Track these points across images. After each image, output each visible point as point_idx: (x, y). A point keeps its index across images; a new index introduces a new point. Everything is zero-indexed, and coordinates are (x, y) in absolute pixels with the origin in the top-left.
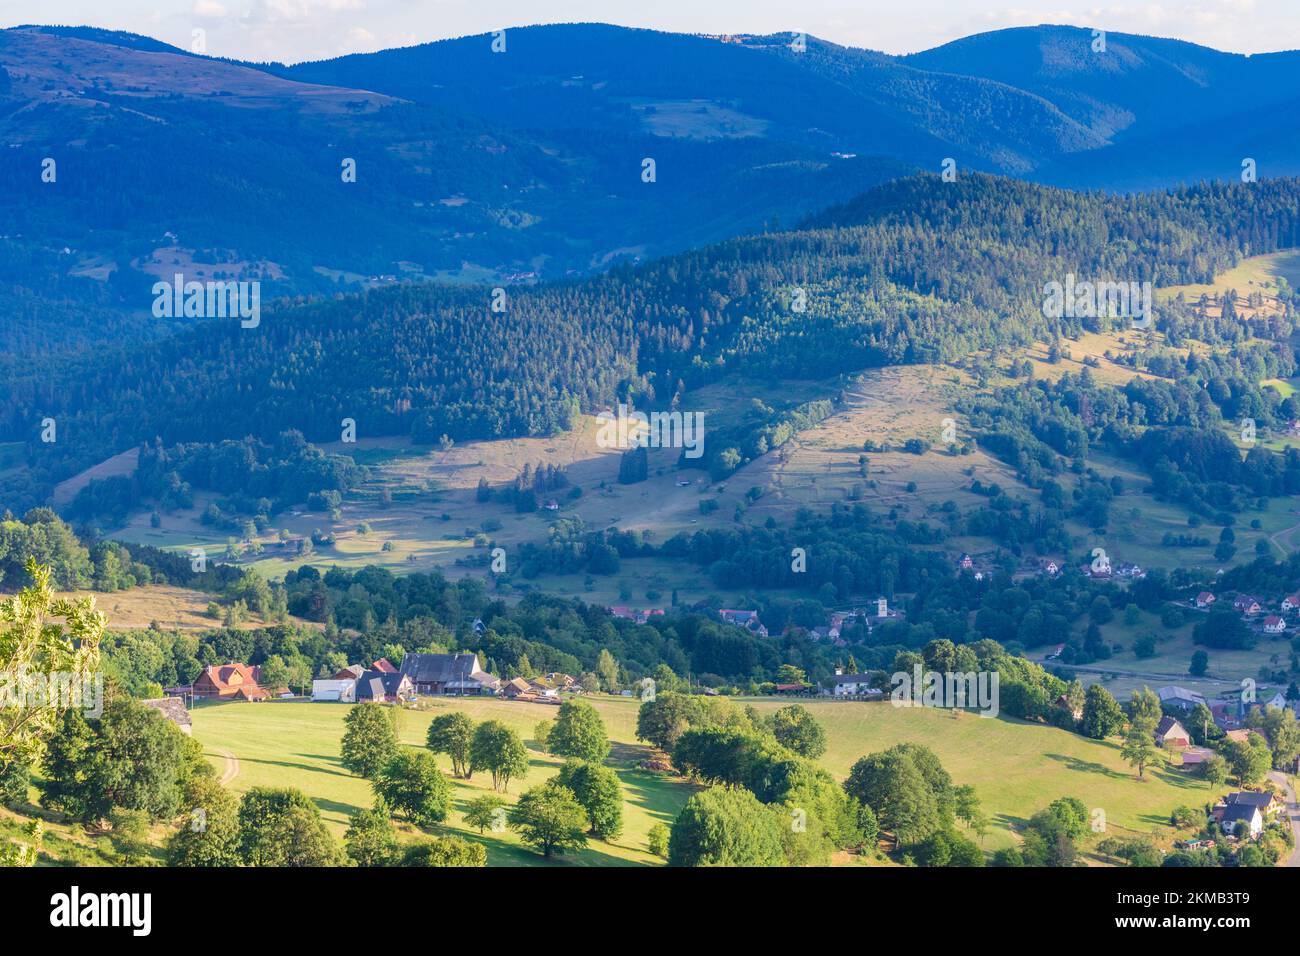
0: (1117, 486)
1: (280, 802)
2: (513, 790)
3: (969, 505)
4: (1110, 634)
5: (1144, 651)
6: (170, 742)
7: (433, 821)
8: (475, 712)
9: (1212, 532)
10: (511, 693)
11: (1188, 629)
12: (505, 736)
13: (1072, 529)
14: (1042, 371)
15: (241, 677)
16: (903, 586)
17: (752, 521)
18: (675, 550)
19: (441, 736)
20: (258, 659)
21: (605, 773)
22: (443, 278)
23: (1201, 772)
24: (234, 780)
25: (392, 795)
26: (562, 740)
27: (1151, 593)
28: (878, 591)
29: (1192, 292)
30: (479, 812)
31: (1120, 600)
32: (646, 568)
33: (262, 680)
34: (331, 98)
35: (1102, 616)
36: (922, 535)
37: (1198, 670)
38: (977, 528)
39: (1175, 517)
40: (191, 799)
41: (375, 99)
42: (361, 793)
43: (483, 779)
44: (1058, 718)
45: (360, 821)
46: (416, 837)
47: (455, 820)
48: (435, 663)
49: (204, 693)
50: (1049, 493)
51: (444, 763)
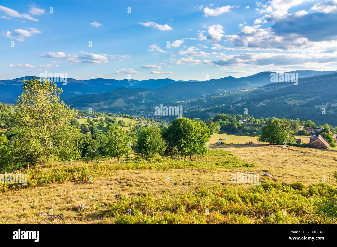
0: (133, 105)
1: (83, 124)
2: (98, 123)
3: (124, 106)
4: (133, 113)
5: (135, 114)
6: (76, 121)
7: (93, 125)
8: (95, 119)
9: (138, 107)
10: (98, 118)
11: (137, 113)
12: (97, 120)
13: (130, 107)
14: (128, 99)
15: (81, 117)
16: (121, 111)
17: (112, 107)
18: (107, 109)
19: (93, 120)
20: (82, 116)
21: (103, 122)
22: (92, 93)
23: (138, 121)
24: (80, 123)
25: (90, 124)
26: (101, 120)
27: (135, 111)
28: (119, 111)
29: (137, 94)
30: (96, 124)
31: (133, 111)
32: (106, 110)
33: (82, 117)
34: (85, 83)
35: (132, 112)
36: (121, 108)
37: (138, 115)
38: (125, 107)
39: (136, 107)
40: (78, 124)
41: (88, 83)
42: (89, 124)
43: (96, 122)
44: (130, 118)
45: (88, 125)
46: (92, 126)
47: (94, 125)
48: (93, 116)
49: (78, 118)
50: (129, 105)
51: (94, 122)
